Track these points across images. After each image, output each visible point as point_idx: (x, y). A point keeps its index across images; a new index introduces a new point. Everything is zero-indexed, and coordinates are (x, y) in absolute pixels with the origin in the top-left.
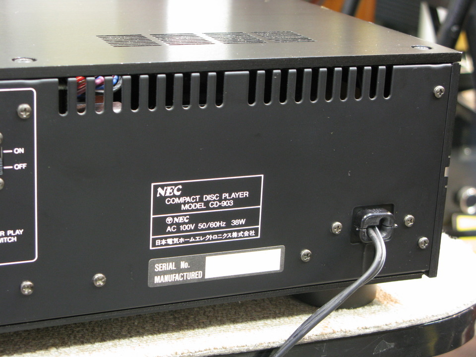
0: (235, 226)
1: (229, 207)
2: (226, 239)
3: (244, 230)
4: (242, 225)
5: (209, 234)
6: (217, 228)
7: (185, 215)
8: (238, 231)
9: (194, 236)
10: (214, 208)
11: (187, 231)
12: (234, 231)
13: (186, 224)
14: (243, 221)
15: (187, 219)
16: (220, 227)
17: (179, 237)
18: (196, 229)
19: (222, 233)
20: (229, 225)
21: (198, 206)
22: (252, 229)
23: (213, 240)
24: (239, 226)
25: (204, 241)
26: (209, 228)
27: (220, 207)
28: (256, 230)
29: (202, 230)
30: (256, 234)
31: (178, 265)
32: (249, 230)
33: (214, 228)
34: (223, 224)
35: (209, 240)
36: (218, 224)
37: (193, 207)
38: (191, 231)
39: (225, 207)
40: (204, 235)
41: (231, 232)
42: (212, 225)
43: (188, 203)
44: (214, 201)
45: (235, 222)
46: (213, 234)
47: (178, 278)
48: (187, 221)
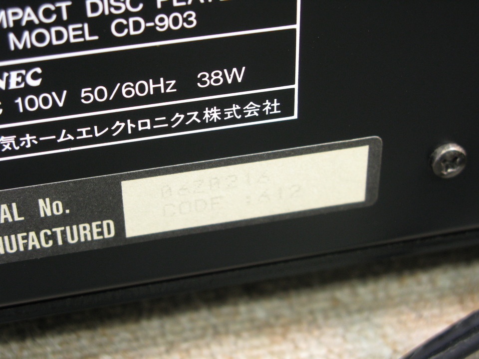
0: (211, 90)
1: (183, 33)
2: (182, 127)
3: (243, 101)
4: (235, 86)
5: (123, 117)
6: (148, 99)
7: (28, 67)
8: (223, 104)
9: (71, 127)
10: (129, 40)
11: (40, 113)
12: (210, 104)
13: (37, 91)
14: (238, 75)
15: (35, 76)
16: (158, 96)
17: (19, 133)
18: (73, 105)
19: (169, 112)
20: (187, 87)
21: (70, 34)
22: (271, 96)
23: (136, 133)
24: (225, 88)
25: (107, 137)
26: (119, 101)
27: (151, 34)
28: (285, 99)
29: (95, 106)
30: (286, 109)
31: (29, 210)
32: (259, 99)
33: (137, 100)
34: (168, 86)
35: (124, 135)
36: (150, 87)
37: (50, 37)
38: (55, 110)
39: (169, 34)
40: (104, 122)
41: (200, 107)
42: (128, 89)
43: (31, 26)
44: (127, 15)
45: (211, 78)
46: (135, 116)
47: (35, 241)
48: (37, 83)
